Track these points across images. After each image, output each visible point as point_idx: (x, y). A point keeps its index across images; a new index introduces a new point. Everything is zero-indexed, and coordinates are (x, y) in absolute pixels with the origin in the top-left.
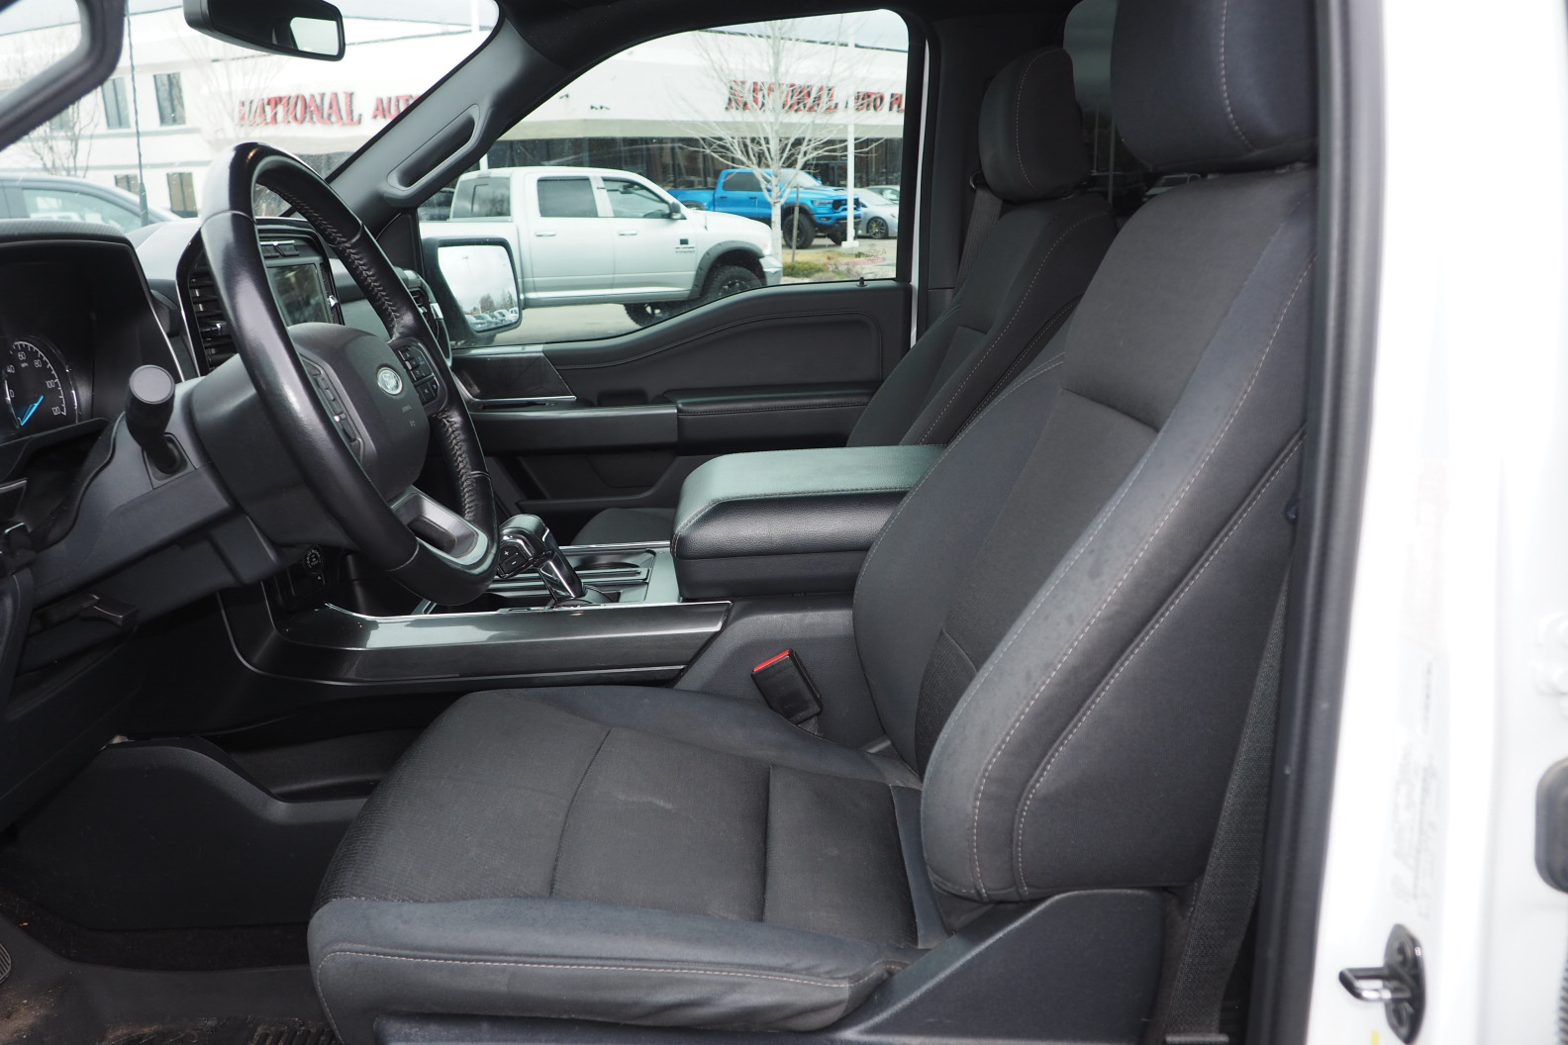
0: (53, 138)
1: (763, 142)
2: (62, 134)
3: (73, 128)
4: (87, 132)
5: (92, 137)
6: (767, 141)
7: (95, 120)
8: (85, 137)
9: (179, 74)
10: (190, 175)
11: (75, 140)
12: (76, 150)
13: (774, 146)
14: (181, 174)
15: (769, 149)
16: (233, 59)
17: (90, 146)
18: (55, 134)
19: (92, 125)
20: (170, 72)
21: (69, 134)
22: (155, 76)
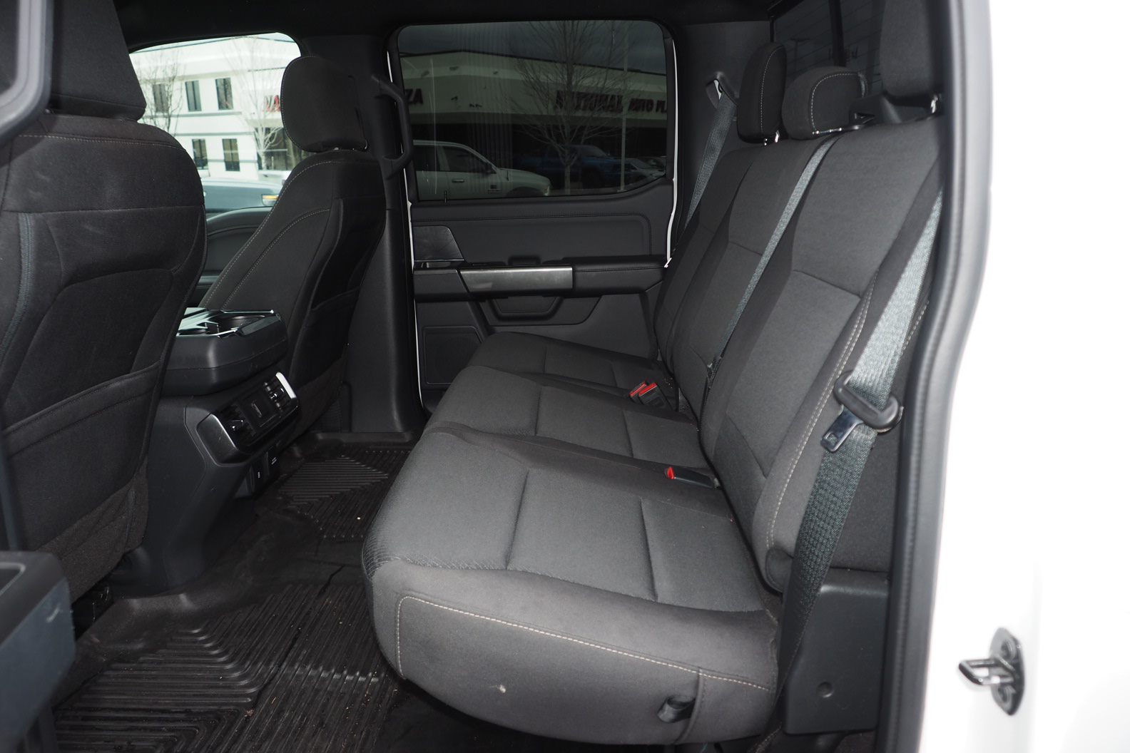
0: (156, 117)
1: (560, 128)
2: (161, 114)
3: (167, 111)
4: (175, 113)
5: (178, 116)
6: (563, 127)
7: (180, 105)
8: (174, 116)
9: (229, 79)
10: (235, 140)
11: (169, 117)
12: (169, 124)
13: (567, 130)
14: (230, 140)
15: (564, 132)
16: (257, 70)
17: (177, 121)
18: (157, 114)
19: (178, 109)
20: (224, 77)
21: (165, 114)
22: (216, 80)
